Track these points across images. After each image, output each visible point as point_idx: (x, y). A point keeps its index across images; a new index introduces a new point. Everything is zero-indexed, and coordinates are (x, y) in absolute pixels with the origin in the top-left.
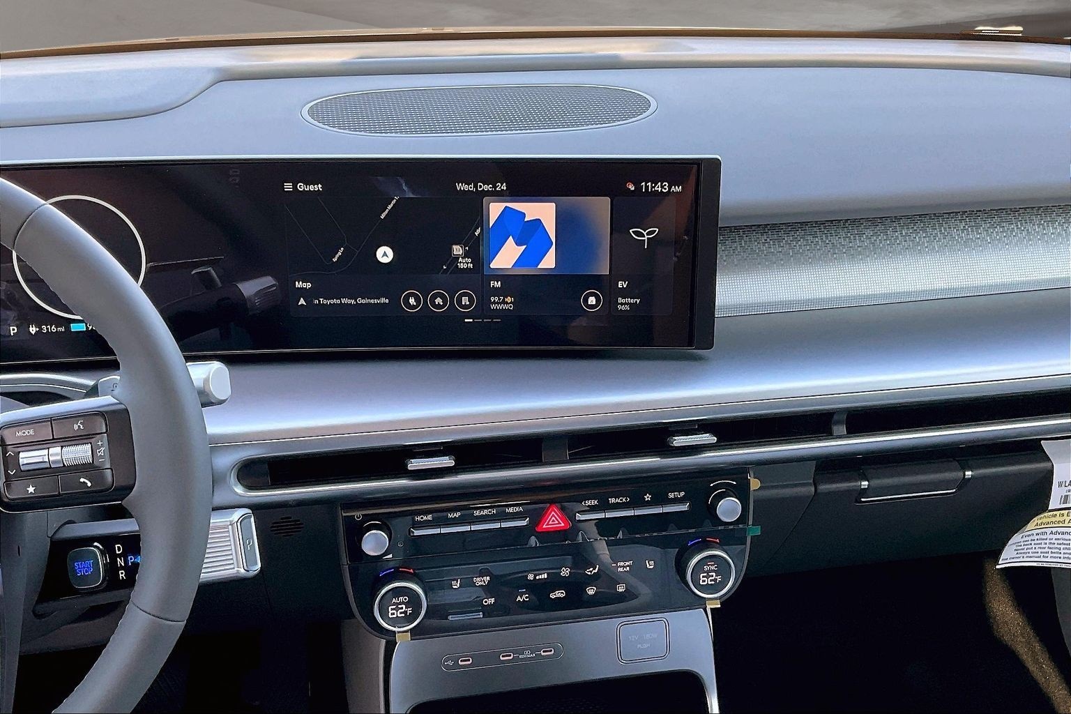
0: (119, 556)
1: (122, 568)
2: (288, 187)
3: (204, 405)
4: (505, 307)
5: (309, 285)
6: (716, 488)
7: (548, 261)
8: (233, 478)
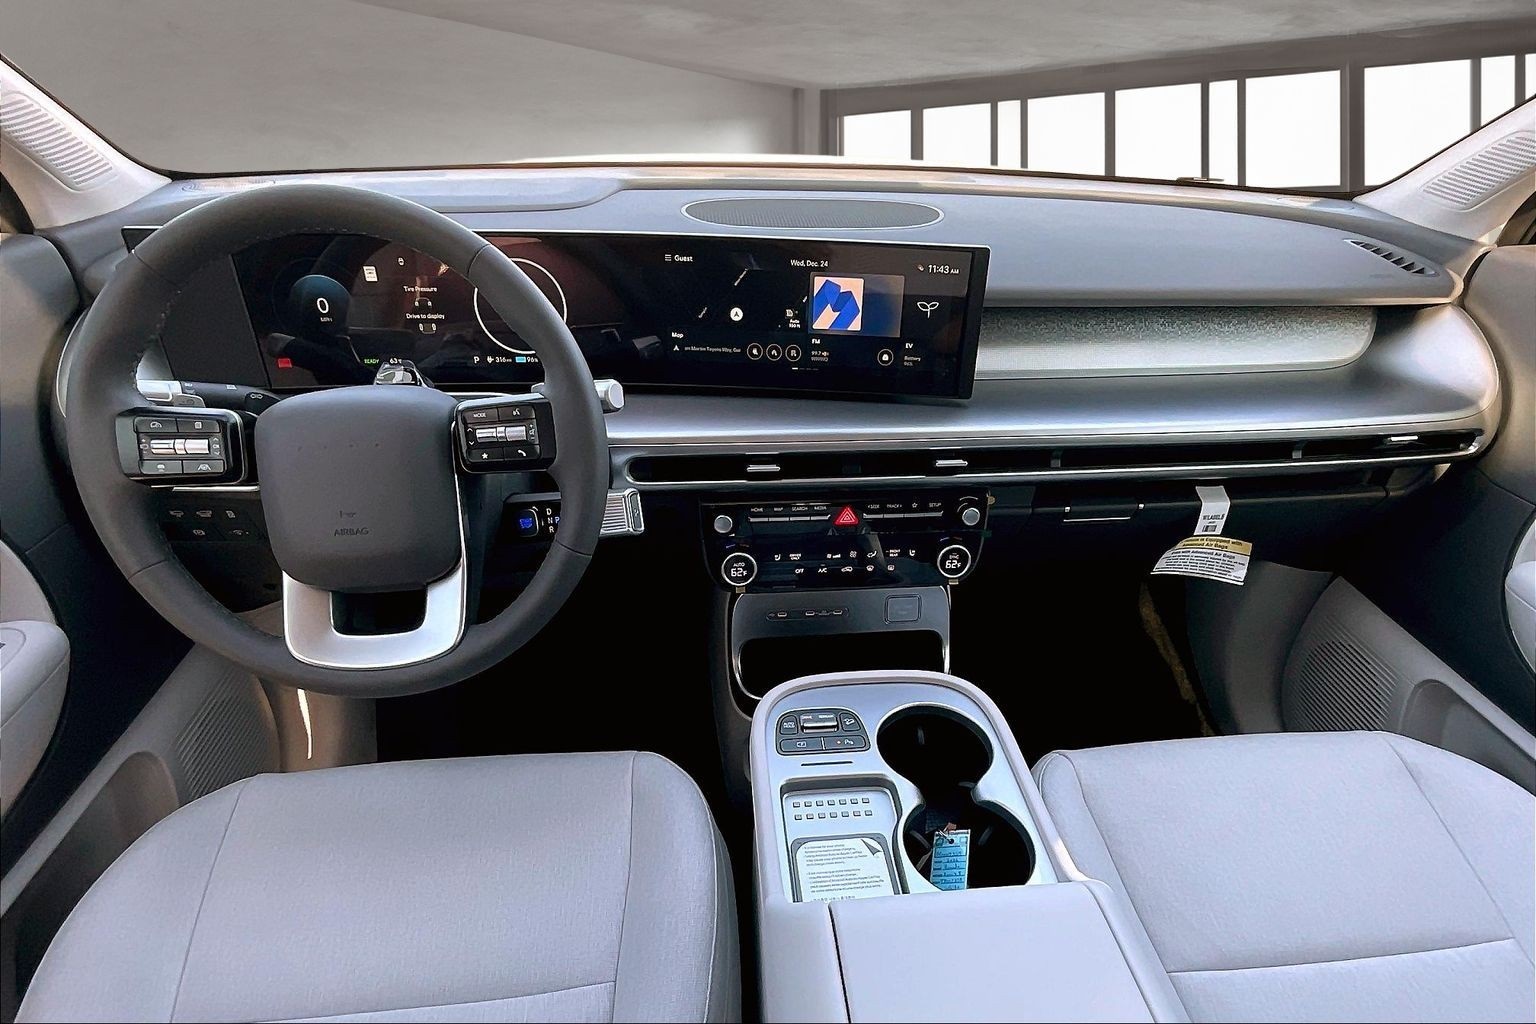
0: (550, 516)
1: (551, 524)
2: (668, 257)
3: (605, 411)
4: (821, 359)
5: (681, 336)
6: (963, 501)
7: (856, 325)
8: (625, 471)
